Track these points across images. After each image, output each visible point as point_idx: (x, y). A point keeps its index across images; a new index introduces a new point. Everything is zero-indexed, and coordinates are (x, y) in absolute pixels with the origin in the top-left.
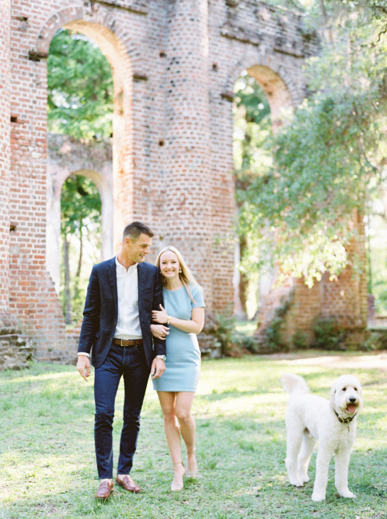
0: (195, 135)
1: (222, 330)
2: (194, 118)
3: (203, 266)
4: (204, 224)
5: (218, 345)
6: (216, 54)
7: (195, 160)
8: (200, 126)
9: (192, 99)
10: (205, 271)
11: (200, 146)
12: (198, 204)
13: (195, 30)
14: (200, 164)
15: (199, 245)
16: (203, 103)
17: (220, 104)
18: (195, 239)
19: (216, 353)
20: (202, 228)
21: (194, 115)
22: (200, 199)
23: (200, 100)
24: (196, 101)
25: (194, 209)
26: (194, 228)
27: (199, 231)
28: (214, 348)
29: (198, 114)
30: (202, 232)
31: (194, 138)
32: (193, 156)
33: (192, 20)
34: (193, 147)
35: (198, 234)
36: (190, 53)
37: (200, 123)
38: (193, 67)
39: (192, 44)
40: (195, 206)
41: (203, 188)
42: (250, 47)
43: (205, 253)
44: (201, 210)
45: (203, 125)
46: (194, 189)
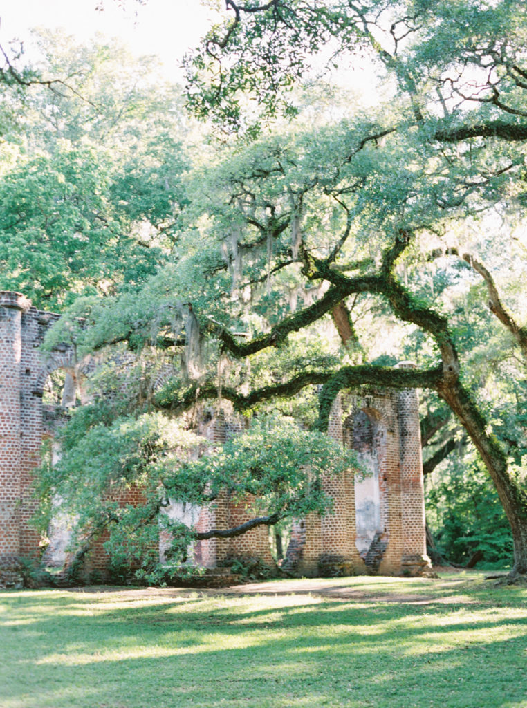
0: (7, 426)
1: (25, 568)
2: (7, 414)
3: (11, 522)
4: (13, 491)
5: (22, 579)
6: (30, 362)
7: (6, 444)
8: (11, 420)
9: (6, 400)
10: (13, 525)
11: (12, 434)
12: (8, 477)
13: (9, 349)
14: (10, 447)
15: (9, 506)
16: (15, 402)
17: (31, 399)
18: (6, 502)
19: (19, 585)
20: (11, 494)
21: (7, 411)
22: (11, 473)
23: (12, 400)
24: (9, 402)
25: (5, 480)
26: (5, 494)
27: (8, 496)
28: (17, 582)
29: (10, 411)
30: (11, 496)
31: (6, 428)
32: (5, 442)
33: (8, 342)
34: (5, 435)
35: (8, 498)
36: (5, 366)
37: (12, 417)
38: (8, 377)
39: (7, 360)
40: (6, 478)
41: (13, 464)
42: (58, 353)
43: (13, 512)
44: (11, 480)
45: (14, 419)
46: (5, 465)
